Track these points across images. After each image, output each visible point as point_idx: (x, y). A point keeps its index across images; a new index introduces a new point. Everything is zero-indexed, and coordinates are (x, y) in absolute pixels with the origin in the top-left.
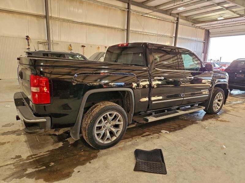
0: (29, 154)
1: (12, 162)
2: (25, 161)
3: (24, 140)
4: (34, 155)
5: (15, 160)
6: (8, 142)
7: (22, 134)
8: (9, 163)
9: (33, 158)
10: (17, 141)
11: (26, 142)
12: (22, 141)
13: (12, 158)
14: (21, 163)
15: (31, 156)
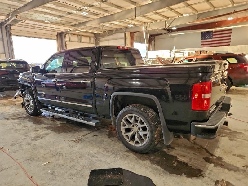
0: (223, 138)
1: (237, 139)
2: (228, 135)
3: (219, 150)
4: (220, 136)
5: (234, 139)
6: (234, 155)
7: (216, 157)
8: (239, 140)
9: (222, 135)
10: (225, 152)
11: (219, 147)
12: (221, 149)
13: (236, 141)
14: (231, 136)
15: (222, 136)
